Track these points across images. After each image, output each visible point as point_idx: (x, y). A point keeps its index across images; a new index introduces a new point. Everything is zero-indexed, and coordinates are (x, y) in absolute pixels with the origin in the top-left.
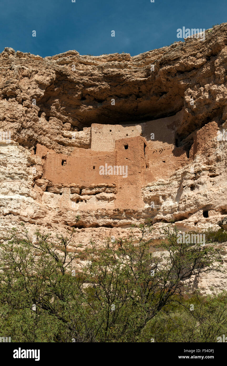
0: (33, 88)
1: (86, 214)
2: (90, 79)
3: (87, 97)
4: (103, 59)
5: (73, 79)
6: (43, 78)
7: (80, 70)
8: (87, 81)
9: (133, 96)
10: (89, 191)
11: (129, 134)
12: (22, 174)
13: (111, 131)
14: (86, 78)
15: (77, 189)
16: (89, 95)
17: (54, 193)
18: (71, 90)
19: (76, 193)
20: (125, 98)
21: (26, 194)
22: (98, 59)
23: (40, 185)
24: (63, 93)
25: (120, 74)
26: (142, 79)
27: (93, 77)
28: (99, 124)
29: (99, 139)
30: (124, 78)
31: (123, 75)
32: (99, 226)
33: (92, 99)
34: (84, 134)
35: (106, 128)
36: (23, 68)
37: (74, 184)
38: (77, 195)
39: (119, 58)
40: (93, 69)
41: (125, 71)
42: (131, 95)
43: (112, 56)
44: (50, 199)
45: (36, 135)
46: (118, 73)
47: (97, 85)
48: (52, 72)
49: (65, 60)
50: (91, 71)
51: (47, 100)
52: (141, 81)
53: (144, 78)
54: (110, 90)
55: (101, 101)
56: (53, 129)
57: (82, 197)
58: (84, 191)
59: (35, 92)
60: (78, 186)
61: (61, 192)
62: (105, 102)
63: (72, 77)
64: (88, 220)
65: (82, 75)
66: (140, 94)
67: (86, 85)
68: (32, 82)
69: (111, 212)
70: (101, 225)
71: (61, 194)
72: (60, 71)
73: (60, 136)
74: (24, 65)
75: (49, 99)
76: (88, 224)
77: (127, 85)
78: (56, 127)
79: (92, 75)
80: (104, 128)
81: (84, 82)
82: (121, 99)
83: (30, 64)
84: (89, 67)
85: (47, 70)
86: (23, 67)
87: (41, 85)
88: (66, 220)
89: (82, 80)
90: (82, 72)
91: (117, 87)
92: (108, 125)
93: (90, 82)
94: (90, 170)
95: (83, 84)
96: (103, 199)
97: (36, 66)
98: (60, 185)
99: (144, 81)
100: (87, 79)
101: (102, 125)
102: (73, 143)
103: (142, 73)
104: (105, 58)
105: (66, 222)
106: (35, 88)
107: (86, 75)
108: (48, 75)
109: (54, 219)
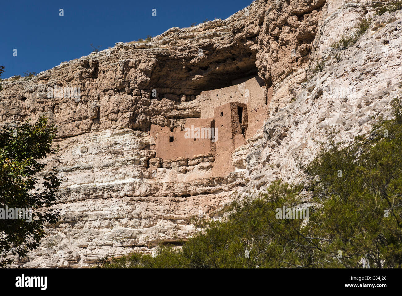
0: (139, 76)
1: (187, 185)
2: (189, 52)
3: (192, 68)
4: (199, 29)
5: (174, 57)
6: (146, 65)
7: (180, 46)
8: (187, 55)
9: (229, 59)
10: (193, 162)
11: (232, 96)
12: (132, 160)
13: (217, 95)
14: (185, 53)
15: (183, 162)
16: (194, 66)
17: (167, 168)
18: (176, 66)
19: (184, 165)
20: (224, 63)
21: (137, 176)
22: (195, 30)
23: (154, 164)
24: (170, 71)
25: (210, 43)
26: (229, 45)
27: (192, 50)
28: (206, 91)
29: (207, 106)
30: (215, 46)
31: (213, 44)
32: (199, 194)
33: (198, 68)
34: (197, 102)
35: (213, 93)
36: (129, 61)
37: (180, 158)
38: (184, 167)
39: (212, 25)
40: (191, 42)
41: (215, 39)
42: (228, 58)
43: (206, 25)
44: (163, 175)
45: (148, 118)
46: (209, 43)
47: (196, 57)
48: (153, 58)
49: (165, 40)
50: (189, 44)
51: (158, 81)
52: (228, 47)
53: (229, 43)
54: (208, 59)
55: (206, 68)
56: (166, 106)
57: (188, 168)
58: (189, 163)
59: (141, 79)
60: (183, 159)
61: (171, 166)
62: (209, 69)
63: (172, 56)
64: (190, 190)
65: (182, 50)
66: (235, 56)
67: (188, 59)
68: (137, 71)
69: (205, 181)
70: (199, 193)
71: (171, 168)
72: (161, 53)
73: (174, 110)
74: (129, 58)
75: (159, 79)
76: (191, 193)
77: (219, 52)
78: (169, 103)
79: (190, 48)
80: (211, 94)
81: (184, 57)
82: (220, 64)
83: (134, 55)
84: (187, 41)
85: (149, 56)
86: (128, 59)
87: (145, 72)
88: (174, 192)
89: (182, 55)
90: (181, 47)
91: (213, 55)
92: (215, 90)
93: (190, 55)
94: (192, 142)
95: (184, 58)
96: (202, 168)
97: (139, 55)
98: (169, 161)
99: (231, 46)
100: (187, 53)
101: (210, 91)
102: (187, 114)
103: (228, 39)
104: (201, 28)
105: (174, 193)
106: (141, 76)
107: (186, 50)
108: (150, 61)
109: (164, 193)
